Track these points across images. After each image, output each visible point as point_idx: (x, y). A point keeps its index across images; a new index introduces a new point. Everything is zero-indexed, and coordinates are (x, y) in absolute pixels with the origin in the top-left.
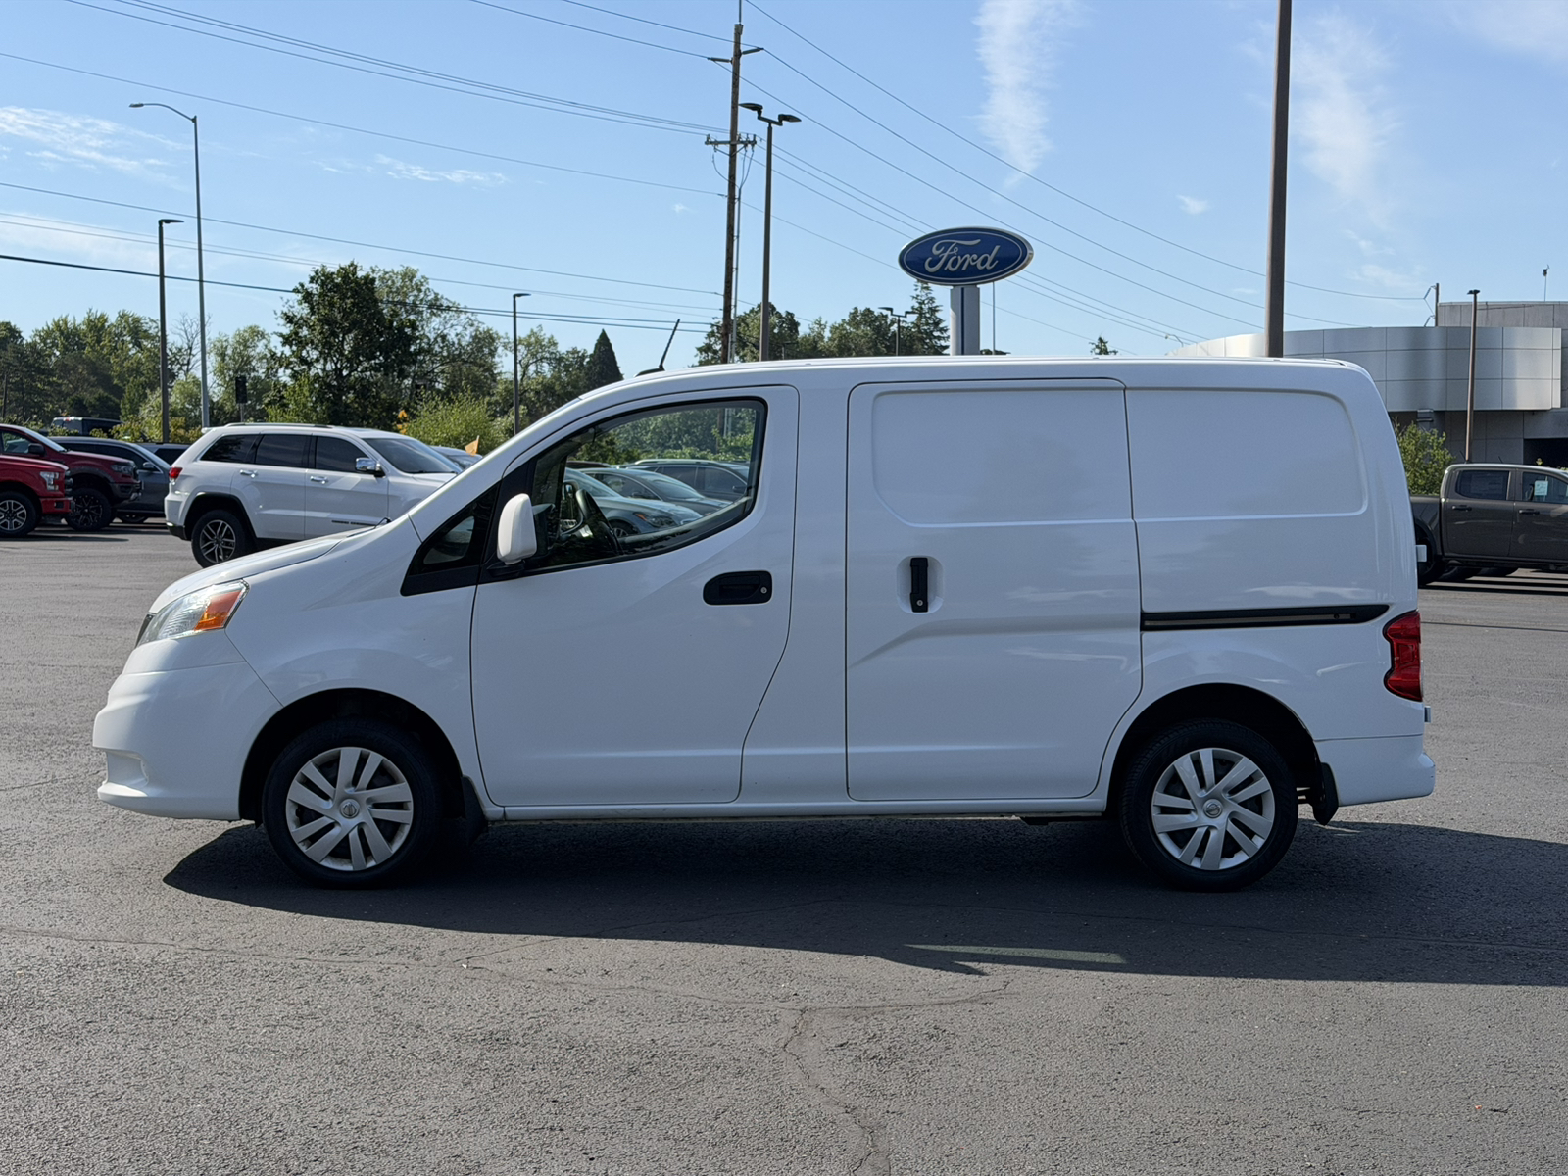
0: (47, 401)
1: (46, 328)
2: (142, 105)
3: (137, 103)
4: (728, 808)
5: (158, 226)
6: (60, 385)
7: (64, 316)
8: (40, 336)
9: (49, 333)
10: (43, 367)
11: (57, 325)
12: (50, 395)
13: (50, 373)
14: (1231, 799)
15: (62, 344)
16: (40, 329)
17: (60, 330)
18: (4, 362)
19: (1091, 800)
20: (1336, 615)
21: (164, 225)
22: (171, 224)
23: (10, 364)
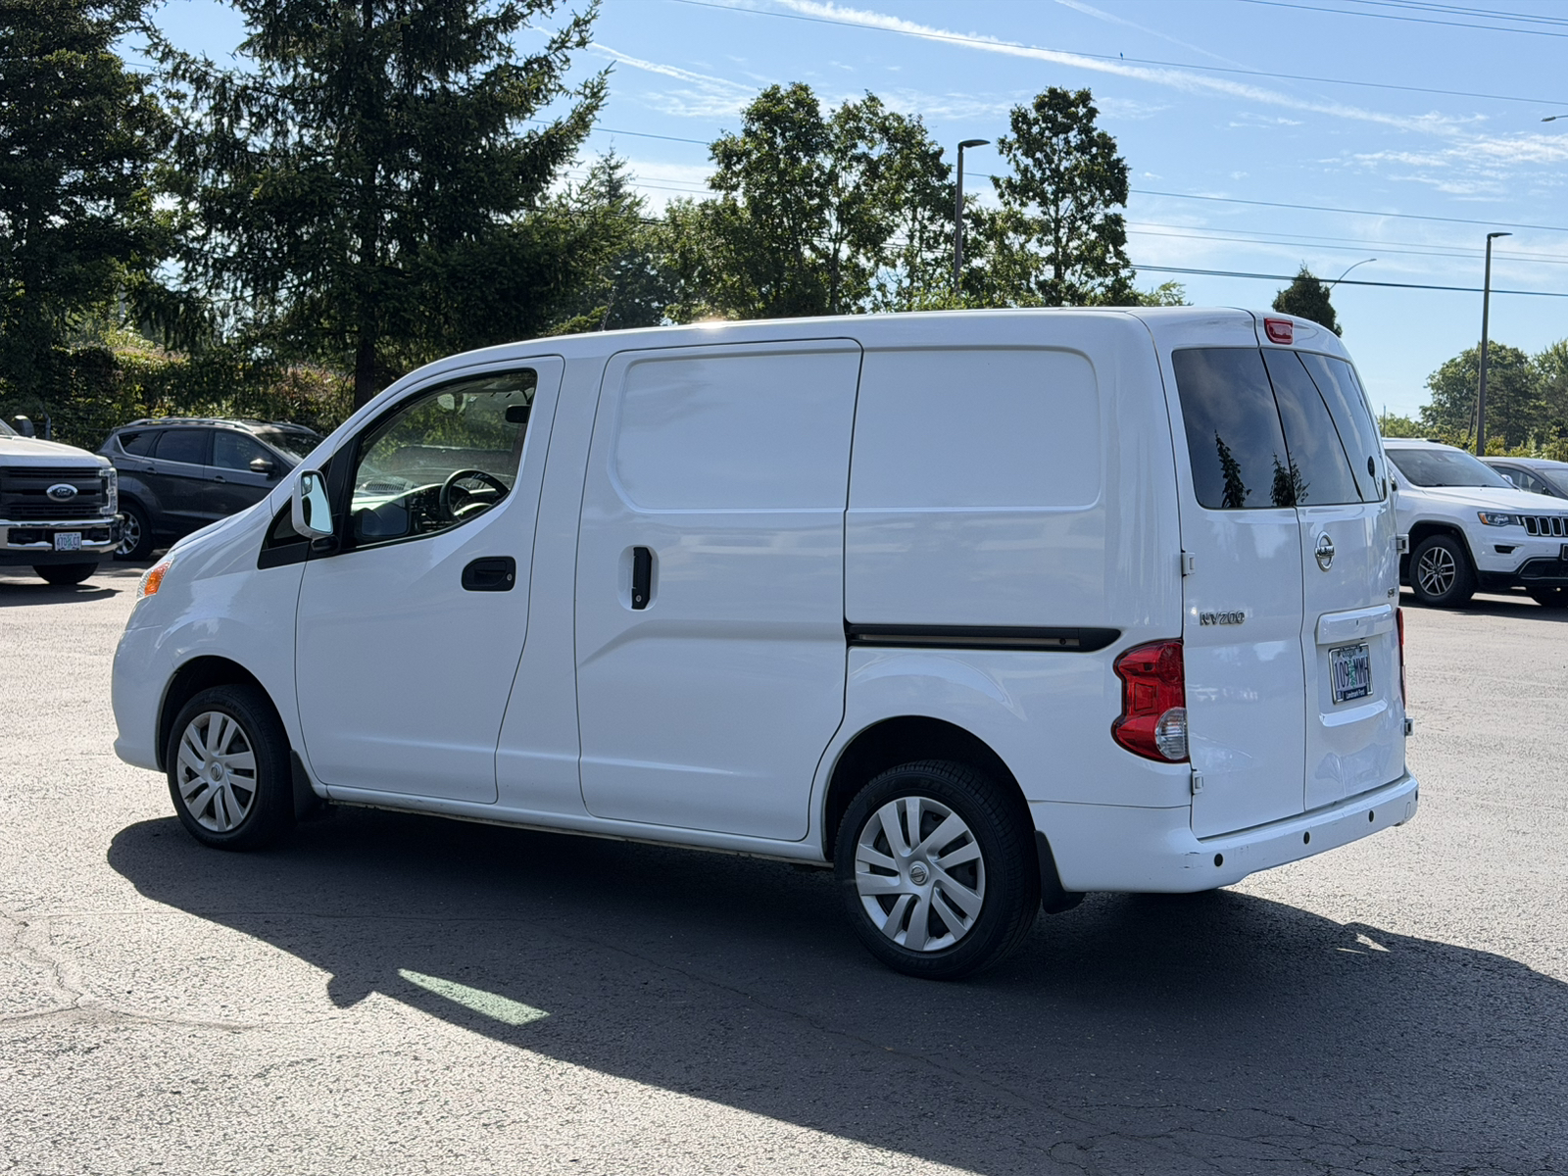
0: (1532, 425)
1: (1545, 353)
2: (1554, 118)
3: (1550, 117)
4: (492, 810)
5: (1486, 240)
6: (1545, 409)
7: (1563, 340)
8: (1539, 360)
9: (1547, 357)
10: (1530, 391)
11: (1557, 349)
12: (1535, 419)
13: (1537, 397)
14: (937, 863)
15: (1560, 367)
16: (1539, 353)
17: (1559, 354)
18: (1491, 387)
19: (804, 845)
20: (1062, 640)
21: (1493, 239)
22: (1500, 237)
23: (1497, 389)
